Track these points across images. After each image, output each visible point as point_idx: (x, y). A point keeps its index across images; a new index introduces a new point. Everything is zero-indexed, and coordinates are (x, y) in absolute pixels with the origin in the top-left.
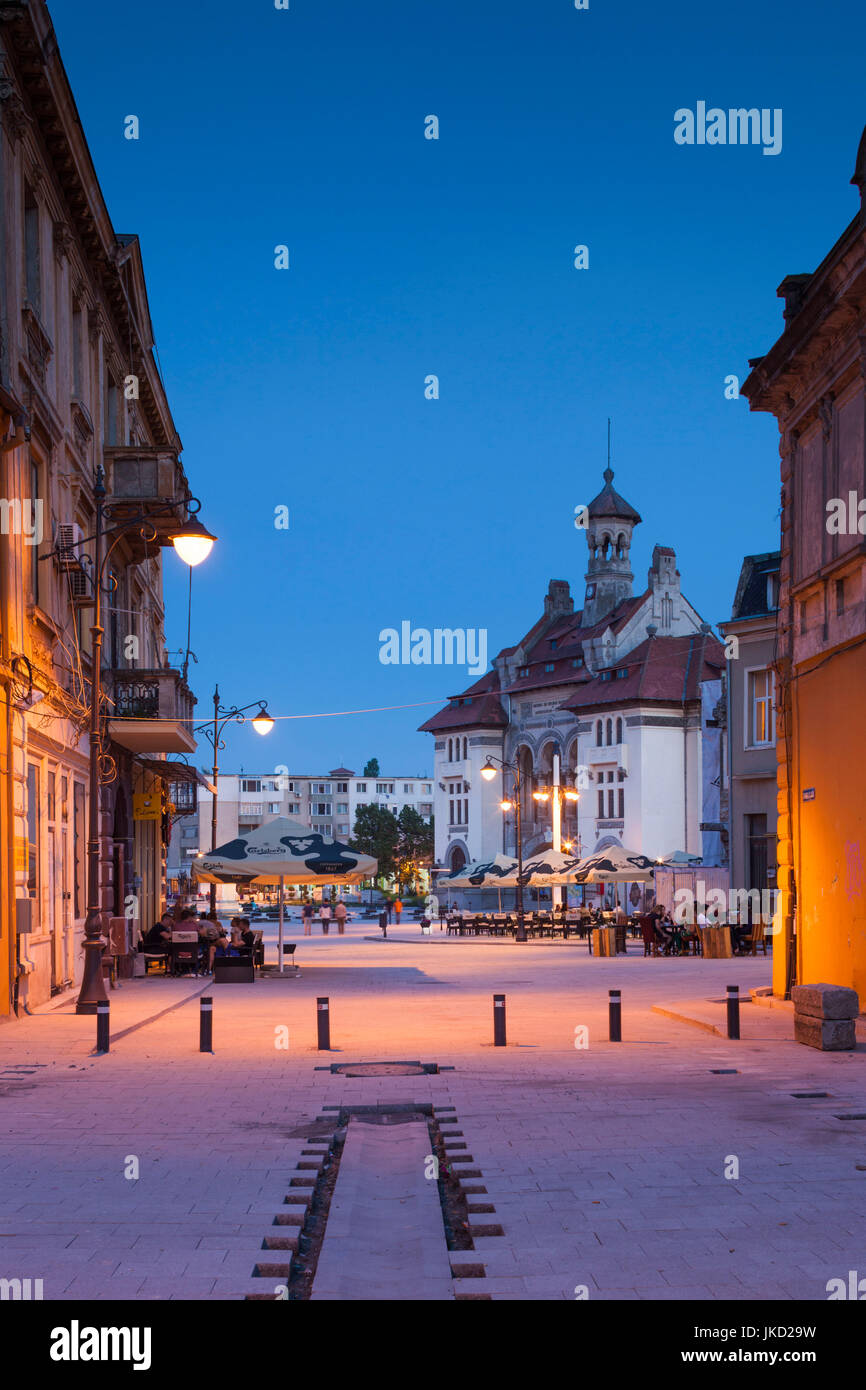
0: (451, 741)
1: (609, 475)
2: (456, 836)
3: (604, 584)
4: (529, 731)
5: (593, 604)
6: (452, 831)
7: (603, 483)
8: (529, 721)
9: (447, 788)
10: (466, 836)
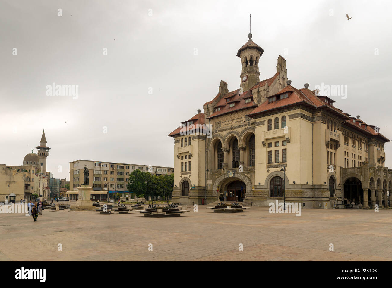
0: (182, 139)
1: (250, 36)
2: (183, 176)
3: (251, 75)
4: (219, 133)
5: (246, 83)
6: (182, 174)
7: (248, 39)
8: (220, 128)
9: (180, 158)
10: (190, 176)
